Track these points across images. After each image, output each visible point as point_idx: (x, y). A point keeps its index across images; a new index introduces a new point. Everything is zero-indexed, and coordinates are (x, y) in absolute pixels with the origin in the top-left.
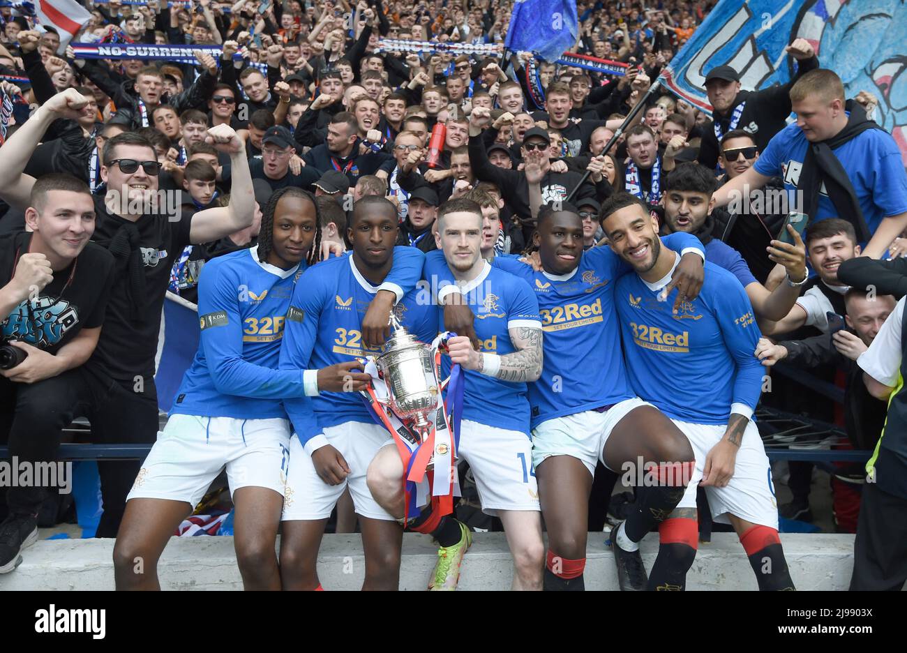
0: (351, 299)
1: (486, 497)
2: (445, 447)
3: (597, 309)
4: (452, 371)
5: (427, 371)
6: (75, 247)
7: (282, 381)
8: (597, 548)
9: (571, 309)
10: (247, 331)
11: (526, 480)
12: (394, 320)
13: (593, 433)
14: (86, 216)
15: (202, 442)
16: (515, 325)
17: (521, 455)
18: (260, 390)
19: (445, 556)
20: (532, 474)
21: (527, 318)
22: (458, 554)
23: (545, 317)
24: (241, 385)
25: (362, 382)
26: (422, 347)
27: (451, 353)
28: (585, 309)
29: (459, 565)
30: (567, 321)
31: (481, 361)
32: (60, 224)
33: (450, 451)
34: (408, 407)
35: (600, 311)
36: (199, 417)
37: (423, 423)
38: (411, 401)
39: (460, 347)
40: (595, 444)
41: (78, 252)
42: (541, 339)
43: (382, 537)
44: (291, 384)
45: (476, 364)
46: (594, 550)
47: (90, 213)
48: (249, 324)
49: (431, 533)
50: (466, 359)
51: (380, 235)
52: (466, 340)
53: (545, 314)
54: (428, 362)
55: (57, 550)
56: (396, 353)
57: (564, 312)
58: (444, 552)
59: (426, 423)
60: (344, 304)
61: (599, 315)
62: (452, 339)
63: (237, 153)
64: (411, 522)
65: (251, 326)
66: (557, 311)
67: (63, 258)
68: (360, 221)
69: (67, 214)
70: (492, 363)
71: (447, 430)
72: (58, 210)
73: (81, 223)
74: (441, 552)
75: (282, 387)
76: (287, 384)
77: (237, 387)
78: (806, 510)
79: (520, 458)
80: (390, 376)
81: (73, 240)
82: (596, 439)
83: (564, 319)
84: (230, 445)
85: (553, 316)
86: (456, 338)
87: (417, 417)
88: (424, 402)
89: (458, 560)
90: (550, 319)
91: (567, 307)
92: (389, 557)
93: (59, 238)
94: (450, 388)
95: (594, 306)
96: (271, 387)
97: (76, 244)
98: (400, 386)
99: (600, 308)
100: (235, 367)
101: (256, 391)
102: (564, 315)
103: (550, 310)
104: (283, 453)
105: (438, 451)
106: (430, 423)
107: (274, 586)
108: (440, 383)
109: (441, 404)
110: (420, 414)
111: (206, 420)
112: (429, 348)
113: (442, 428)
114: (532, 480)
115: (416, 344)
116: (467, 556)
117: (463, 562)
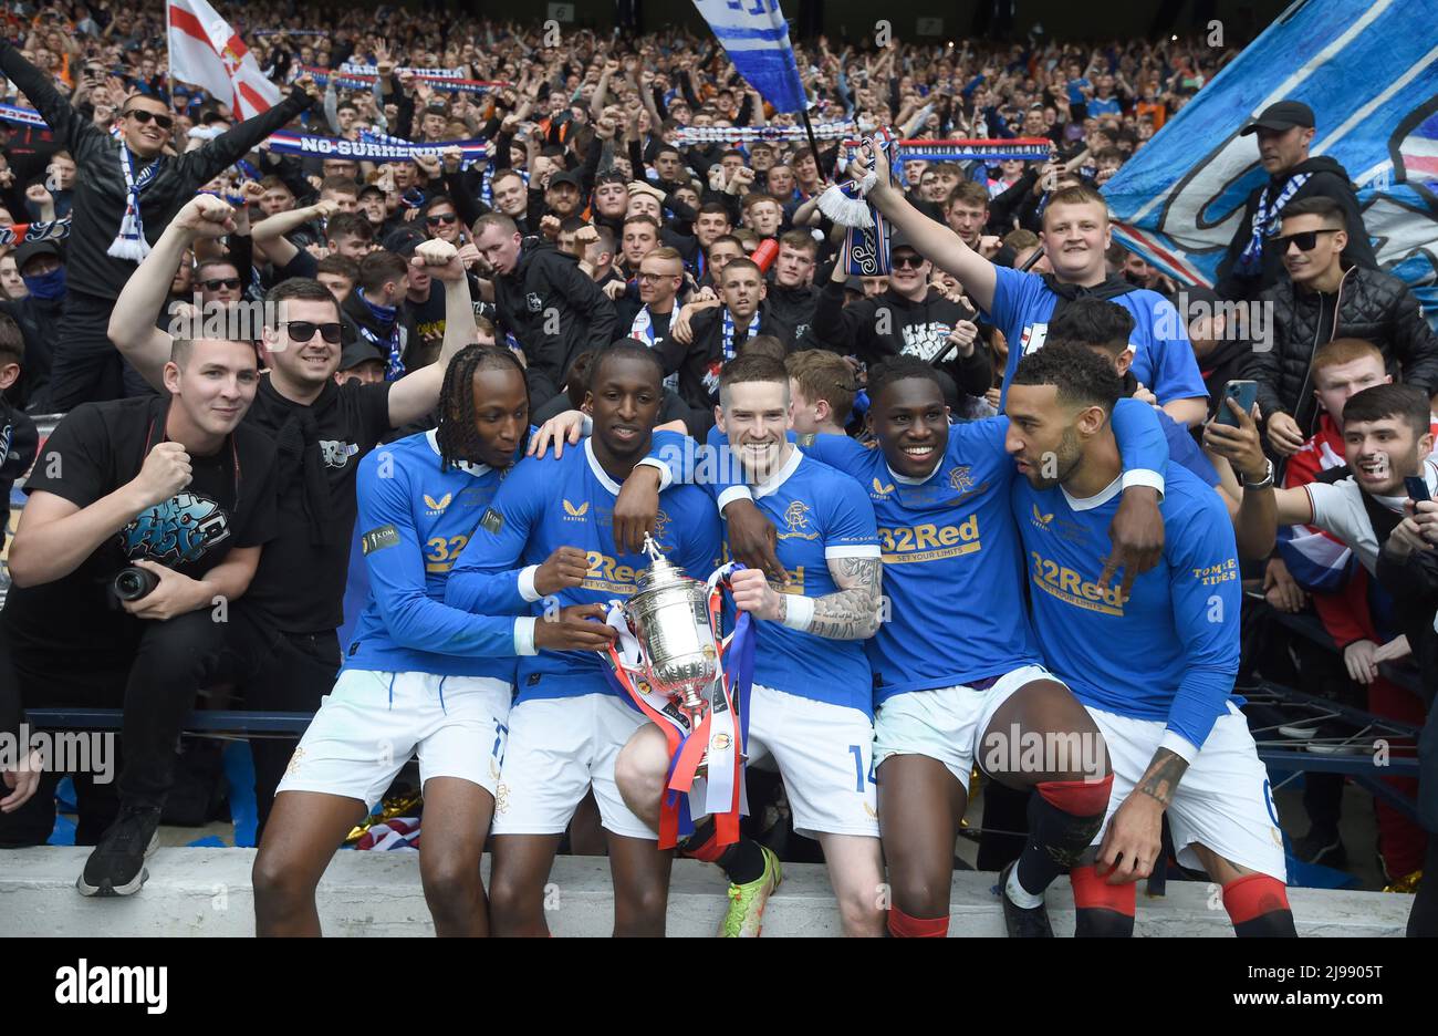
0: (587, 505)
1: (801, 812)
2: (725, 738)
3: (969, 531)
4: (738, 623)
5: (700, 622)
6: (228, 419)
7: (481, 632)
8: (977, 896)
9: (925, 532)
10: (432, 558)
11: (861, 788)
12: (651, 546)
13: (965, 723)
14: (243, 375)
15: (383, 710)
16: (836, 553)
17: (856, 749)
18: (451, 643)
19: (738, 898)
20: (871, 779)
21: (855, 543)
22: (758, 895)
23: (886, 539)
24: (424, 635)
25: (601, 638)
26: (692, 586)
27: (735, 595)
28: (948, 533)
29: (761, 913)
30: (917, 550)
31: (783, 606)
32: (207, 385)
33: (733, 744)
34: (670, 678)
35: (976, 535)
36: (378, 673)
37: (693, 701)
38: (674, 667)
39: (750, 586)
40: (967, 740)
41: (232, 425)
42: (880, 574)
43: (640, 866)
44: (496, 636)
45: (775, 612)
46: (972, 901)
47: (249, 371)
48: (433, 547)
49: (716, 862)
50: (758, 603)
51: (634, 408)
52: (758, 575)
53: (885, 535)
54: (701, 608)
55: (184, 862)
56: (652, 595)
57: (914, 535)
58: (737, 892)
59: (699, 702)
60: (575, 511)
61: (973, 540)
62: (737, 574)
63: (456, 281)
64: (683, 842)
65: (437, 549)
66: (904, 534)
67: (212, 435)
68: (606, 384)
69: (217, 371)
70: (800, 609)
71: (728, 713)
72: (206, 366)
73: (237, 386)
74: (733, 892)
75: (482, 641)
76: (488, 635)
77: (420, 637)
78: (1334, 847)
79: (853, 754)
80: (645, 628)
81: (225, 410)
82: (969, 733)
83: (912, 547)
84: (422, 716)
85: (897, 541)
86: (743, 572)
87: (685, 692)
88: (695, 670)
89: (759, 905)
90: (892, 544)
91: (919, 529)
92: (649, 897)
93: (205, 407)
94: (734, 649)
95: (964, 528)
96: (468, 639)
97: (229, 414)
98: (658, 645)
99: (975, 529)
100: (415, 608)
101: (445, 645)
102: (914, 541)
103: (893, 529)
104: (498, 731)
105: (715, 745)
106: (705, 702)
107: (476, 930)
108: (719, 641)
109: (719, 673)
110: (690, 687)
111: (388, 677)
112: (701, 587)
113: (721, 710)
114: (870, 788)
115: (684, 581)
116: (774, 899)
117: (767, 908)
